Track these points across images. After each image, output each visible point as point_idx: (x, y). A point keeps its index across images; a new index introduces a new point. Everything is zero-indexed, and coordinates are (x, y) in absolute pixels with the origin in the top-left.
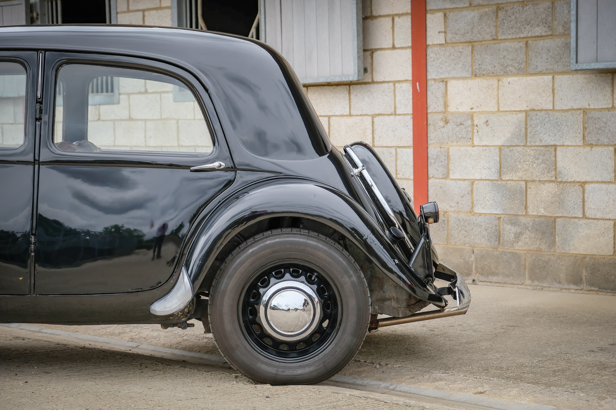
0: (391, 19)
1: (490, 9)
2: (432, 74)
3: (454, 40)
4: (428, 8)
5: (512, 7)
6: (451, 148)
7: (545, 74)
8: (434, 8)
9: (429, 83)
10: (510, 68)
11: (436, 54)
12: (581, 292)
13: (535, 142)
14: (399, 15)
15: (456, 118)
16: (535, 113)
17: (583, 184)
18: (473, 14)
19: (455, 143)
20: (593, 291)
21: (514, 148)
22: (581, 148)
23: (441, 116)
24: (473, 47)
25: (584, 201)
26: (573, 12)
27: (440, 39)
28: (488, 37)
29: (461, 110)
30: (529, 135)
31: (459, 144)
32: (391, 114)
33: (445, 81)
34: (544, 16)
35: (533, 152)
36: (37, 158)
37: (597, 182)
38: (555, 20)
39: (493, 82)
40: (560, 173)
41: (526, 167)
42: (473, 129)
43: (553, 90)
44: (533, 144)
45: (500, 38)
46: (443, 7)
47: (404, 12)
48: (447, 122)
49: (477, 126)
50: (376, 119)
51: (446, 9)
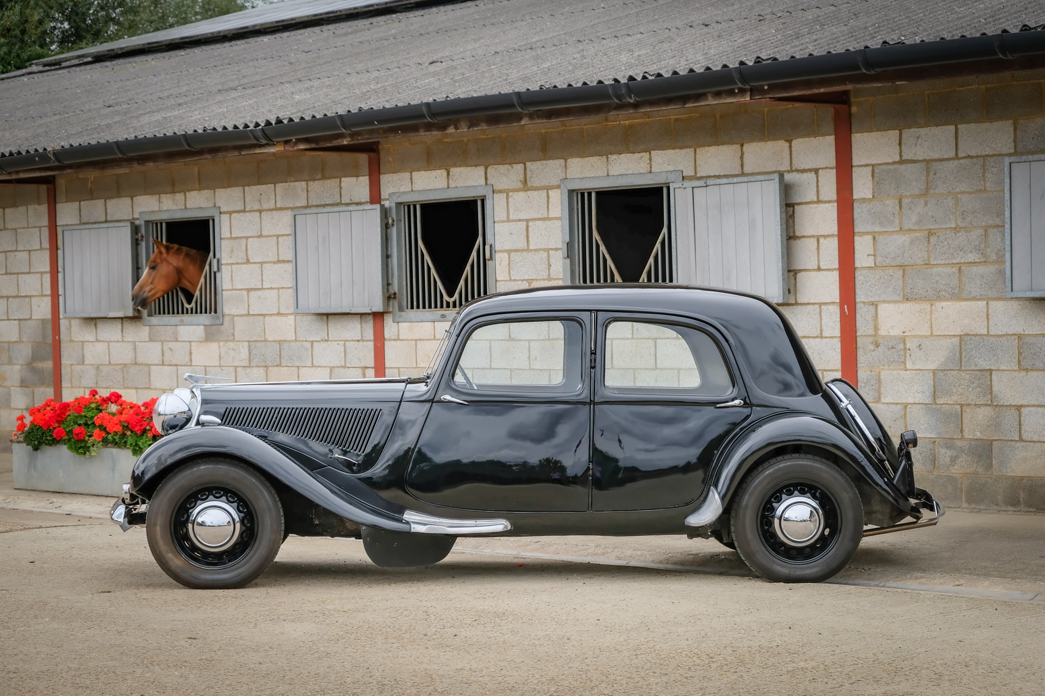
0: (816, 239)
1: (922, 234)
2: (861, 296)
3: (884, 264)
4: (856, 230)
5: (944, 233)
6: (882, 372)
7: (978, 300)
8: (862, 231)
9: (858, 306)
10: (943, 293)
11: (865, 277)
12: (1019, 513)
13: (970, 366)
14: (825, 237)
15: (887, 341)
16: (969, 337)
17: (1019, 408)
18: (903, 238)
19: (886, 367)
20: (1031, 512)
21: (949, 372)
22: (1016, 374)
23: (871, 339)
24: (904, 270)
25: (1020, 424)
26: (1008, 242)
27: (870, 262)
28: (920, 262)
29: (892, 334)
30: (964, 360)
31: (891, 367)
32: (817, 337)
33: (875, 305)
34: (977, 243)
35: (968, 376)
36: (592, 399)
37: (1033, 406)
38: (989, 247)
39: (927, 306)
40: (996, 396)
41: (962, 391)
42: (905, 353)
43: (988, 316)
44: (968, 368)
45: (932, 263)
46: (872, 231)
47: (830, 234)
48: (877, 346)
49: (909, 349)
51: (875, 232)
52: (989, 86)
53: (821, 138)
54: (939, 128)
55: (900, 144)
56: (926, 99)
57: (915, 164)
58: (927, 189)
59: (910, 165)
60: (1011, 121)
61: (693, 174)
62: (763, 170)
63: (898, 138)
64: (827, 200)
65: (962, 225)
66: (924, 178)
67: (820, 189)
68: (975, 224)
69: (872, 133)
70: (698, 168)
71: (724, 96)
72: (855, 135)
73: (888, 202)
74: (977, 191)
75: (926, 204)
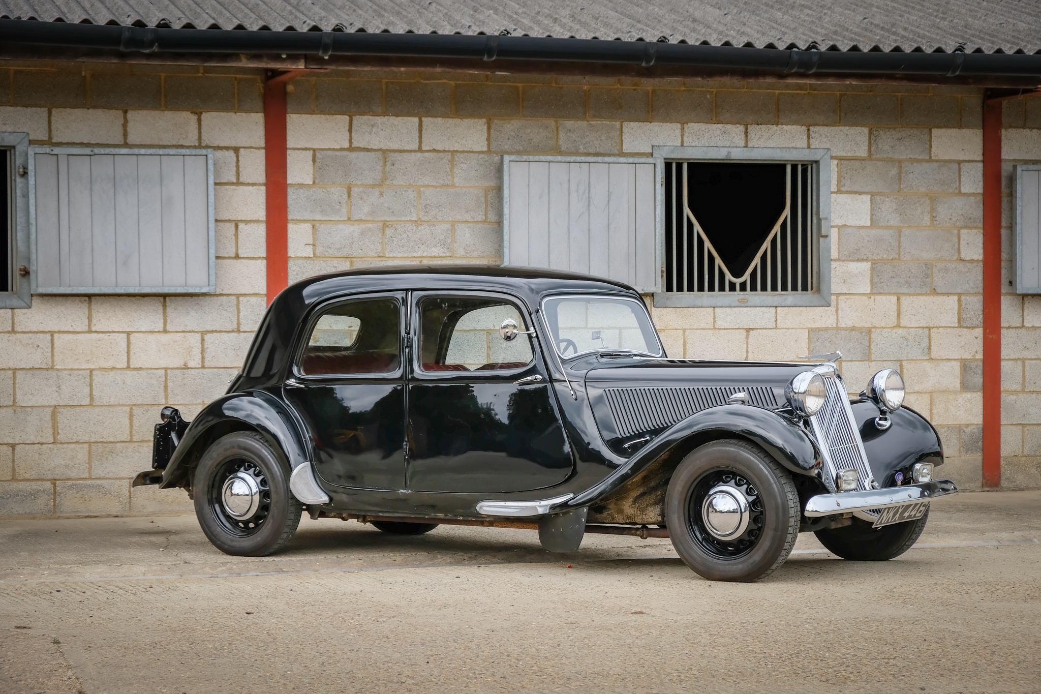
0: (233, 225)
1: (375, 225)
3: (327, 254)
4: (290, 217)
5: (403, 225)
8: (298, 218)
11: (300, 268)
14: (246, 222)
15: (329, 336)
18: (351, 228)
24: (352, 262)
27: (309, 252)
28: (373, 254)
29: (334, 328)
32: (233, 331)
34: (442, 237)
38: (456, 242)
45: (387, 255)
46: (311, 219)
47: (254, 219)
50: (208, 337)
51: (315, 220)
52: (458, 82)
53: (244, 114)
54: (400, 118)
55: (350, 131)
56: (384, 87)
57: (369, 153)
58: (384, 179)
59: (362, 153)
60: (484, 120)
61: (46, 138)
62: (156, 142)
63: (348, 124)
64: (250, 182)
65: (425, 218)
66: (380, 168)
67: (241, 169)
68: (440, 219)
69: (314, 116)
70: (54, 133)
71: (265, 59)
72: (291, 115)
73: (333, 189)
74: (443, 186)
75: (381, 194)
